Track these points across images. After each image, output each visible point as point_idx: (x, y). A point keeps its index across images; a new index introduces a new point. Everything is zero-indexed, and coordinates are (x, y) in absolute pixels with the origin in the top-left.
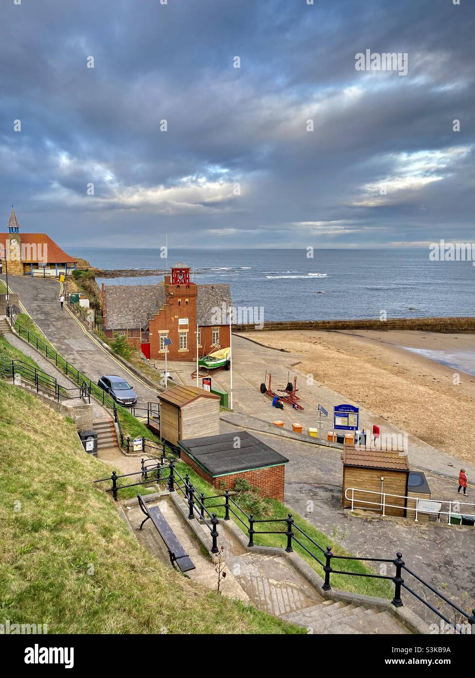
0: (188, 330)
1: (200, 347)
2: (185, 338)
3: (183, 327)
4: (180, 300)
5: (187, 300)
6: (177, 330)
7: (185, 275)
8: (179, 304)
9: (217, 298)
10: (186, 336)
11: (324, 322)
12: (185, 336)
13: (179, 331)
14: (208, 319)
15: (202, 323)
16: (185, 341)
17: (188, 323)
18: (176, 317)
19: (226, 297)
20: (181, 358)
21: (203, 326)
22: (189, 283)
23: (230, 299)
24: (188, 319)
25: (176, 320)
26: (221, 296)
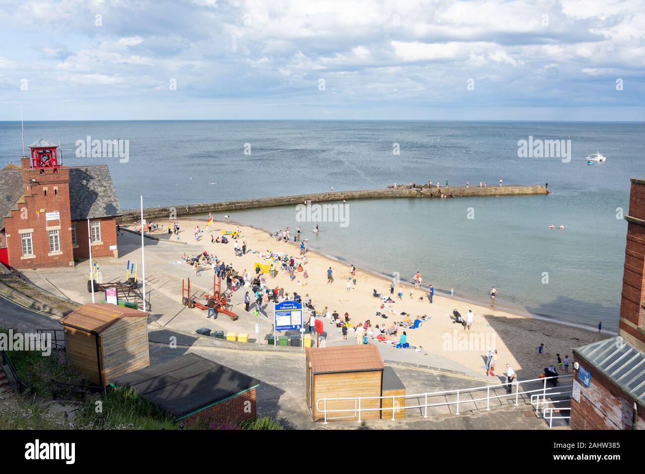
0: (60, 226)
1: (76, 247)
2: (56, 237)
3: (52, 223)
4: (45, 188)
5: (56, 188)
6: (45, 227)
7: (50, 156)
8: (45, 194)
9: (93, 183)
10: (58, 234)
11: (214, 205)
12: (56, 234)
13: (48, 228)
14: (85, 211)
15: (76, 216)
16: (56, 241)
17: (59, 218)
18: (42, 210)
19: (105, 181)
20: (52, 263)
21: (78, 221)
22: (57, 165)
23: (110, 183)
24: (58, 213)
25: (43, 216)
26: (99, 180)
